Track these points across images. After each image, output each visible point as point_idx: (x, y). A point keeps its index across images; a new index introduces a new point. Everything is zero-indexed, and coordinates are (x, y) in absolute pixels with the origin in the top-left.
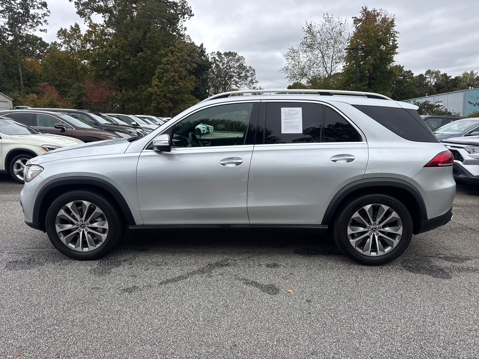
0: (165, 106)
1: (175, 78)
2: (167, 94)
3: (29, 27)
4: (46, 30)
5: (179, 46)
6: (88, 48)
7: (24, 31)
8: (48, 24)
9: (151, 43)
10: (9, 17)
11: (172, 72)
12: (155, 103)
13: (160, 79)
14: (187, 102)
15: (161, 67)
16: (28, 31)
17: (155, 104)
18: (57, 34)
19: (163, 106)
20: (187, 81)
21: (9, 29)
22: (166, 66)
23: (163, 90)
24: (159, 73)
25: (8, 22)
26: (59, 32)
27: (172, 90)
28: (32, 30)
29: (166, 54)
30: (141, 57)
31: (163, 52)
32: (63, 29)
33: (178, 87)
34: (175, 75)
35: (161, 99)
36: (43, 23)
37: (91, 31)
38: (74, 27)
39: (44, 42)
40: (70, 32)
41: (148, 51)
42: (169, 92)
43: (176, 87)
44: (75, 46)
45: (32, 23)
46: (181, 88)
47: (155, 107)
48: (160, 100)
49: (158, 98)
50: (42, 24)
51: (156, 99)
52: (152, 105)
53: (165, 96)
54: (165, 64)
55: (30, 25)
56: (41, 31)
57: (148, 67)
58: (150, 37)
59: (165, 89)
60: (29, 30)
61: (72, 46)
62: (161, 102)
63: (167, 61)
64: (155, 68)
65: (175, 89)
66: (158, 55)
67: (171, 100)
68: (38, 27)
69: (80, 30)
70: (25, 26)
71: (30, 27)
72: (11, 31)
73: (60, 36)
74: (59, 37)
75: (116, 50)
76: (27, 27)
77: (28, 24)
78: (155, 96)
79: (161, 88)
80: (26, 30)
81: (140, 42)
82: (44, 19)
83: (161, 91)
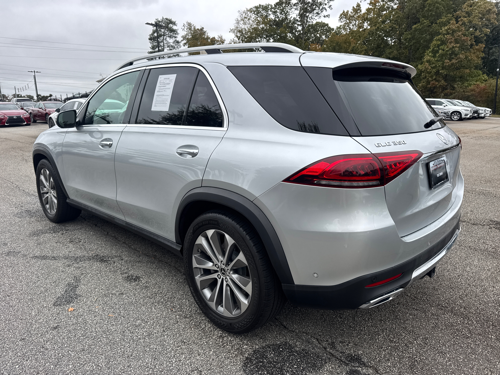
0: (435, 85)
1: (455, 50)
2: (441, 70)
3: (315, 15)
4: (329, 15)
5: (468, 9)
6: (365, 27)
7: (311, 20)
8: (332, 9)
9: (431, 11)
10: (300, 8)
11: (451, 43)
12: (424, 82)
13: (435, 52)
14: (468, 78)
15: (439, 38)
16: (314, 19)
17: (424, 84)
18: (339, 18)
19: (432, 85)
20: (472, 52)
21: (299, 19)
22: (446, 36)
23: (436, 65)
24: (435, 45)
25: (299, 13)
26: (341, 15)
27: (447, 64)
28: (318, 17)
29: (448, 21)
30: (416, 30)
31: (445, 20)
32: (346, 11)
33: (457, 61)
34: (456, 46)
35: (432, 77)
36: (328, 9)
37: (371, 9)
38: (356, 8)
39: (330, 28)
40: (351, 14)
41: (425, 21)
42: (443, 68)
43: (454, 61)
44: (354, 27)
45: (318, 11)
46: (461, 61)
47: (423, 87)
48: (430, 78)
49: (428, 76)
50: (326, 9)
51: (426, 77)
52: (420, 85)
53: (437, 73)
54: (444, 35)
55: (316, 13)
56: (325, 17)
57: (422, 40)
58: (430, 4)
59: (438, 64)
60: (315, 17)
61: (352, 27)
62: (430, 81)
63: (447, 30)
64: (431, 40)
65: (452, 64)
66: (437, 24)
67: (445, 78)
68: (322, 14)
69: (361, 10)
70: (312, 14)
71: (317, 14)
72: (300, 21)
73: (342, 19)
74: (340, 20)
75: (389, 26)
76: (314, 16)
77: (315, 12)
78: (424, 74)
79: (433, 63)
80: (313, 18)
81: (418, 11)
82: (329, 5)
83: (433, 68)
